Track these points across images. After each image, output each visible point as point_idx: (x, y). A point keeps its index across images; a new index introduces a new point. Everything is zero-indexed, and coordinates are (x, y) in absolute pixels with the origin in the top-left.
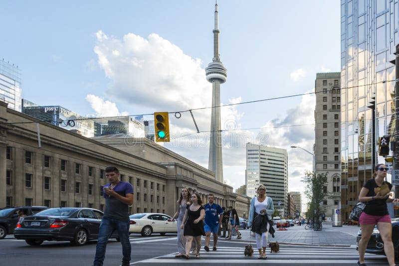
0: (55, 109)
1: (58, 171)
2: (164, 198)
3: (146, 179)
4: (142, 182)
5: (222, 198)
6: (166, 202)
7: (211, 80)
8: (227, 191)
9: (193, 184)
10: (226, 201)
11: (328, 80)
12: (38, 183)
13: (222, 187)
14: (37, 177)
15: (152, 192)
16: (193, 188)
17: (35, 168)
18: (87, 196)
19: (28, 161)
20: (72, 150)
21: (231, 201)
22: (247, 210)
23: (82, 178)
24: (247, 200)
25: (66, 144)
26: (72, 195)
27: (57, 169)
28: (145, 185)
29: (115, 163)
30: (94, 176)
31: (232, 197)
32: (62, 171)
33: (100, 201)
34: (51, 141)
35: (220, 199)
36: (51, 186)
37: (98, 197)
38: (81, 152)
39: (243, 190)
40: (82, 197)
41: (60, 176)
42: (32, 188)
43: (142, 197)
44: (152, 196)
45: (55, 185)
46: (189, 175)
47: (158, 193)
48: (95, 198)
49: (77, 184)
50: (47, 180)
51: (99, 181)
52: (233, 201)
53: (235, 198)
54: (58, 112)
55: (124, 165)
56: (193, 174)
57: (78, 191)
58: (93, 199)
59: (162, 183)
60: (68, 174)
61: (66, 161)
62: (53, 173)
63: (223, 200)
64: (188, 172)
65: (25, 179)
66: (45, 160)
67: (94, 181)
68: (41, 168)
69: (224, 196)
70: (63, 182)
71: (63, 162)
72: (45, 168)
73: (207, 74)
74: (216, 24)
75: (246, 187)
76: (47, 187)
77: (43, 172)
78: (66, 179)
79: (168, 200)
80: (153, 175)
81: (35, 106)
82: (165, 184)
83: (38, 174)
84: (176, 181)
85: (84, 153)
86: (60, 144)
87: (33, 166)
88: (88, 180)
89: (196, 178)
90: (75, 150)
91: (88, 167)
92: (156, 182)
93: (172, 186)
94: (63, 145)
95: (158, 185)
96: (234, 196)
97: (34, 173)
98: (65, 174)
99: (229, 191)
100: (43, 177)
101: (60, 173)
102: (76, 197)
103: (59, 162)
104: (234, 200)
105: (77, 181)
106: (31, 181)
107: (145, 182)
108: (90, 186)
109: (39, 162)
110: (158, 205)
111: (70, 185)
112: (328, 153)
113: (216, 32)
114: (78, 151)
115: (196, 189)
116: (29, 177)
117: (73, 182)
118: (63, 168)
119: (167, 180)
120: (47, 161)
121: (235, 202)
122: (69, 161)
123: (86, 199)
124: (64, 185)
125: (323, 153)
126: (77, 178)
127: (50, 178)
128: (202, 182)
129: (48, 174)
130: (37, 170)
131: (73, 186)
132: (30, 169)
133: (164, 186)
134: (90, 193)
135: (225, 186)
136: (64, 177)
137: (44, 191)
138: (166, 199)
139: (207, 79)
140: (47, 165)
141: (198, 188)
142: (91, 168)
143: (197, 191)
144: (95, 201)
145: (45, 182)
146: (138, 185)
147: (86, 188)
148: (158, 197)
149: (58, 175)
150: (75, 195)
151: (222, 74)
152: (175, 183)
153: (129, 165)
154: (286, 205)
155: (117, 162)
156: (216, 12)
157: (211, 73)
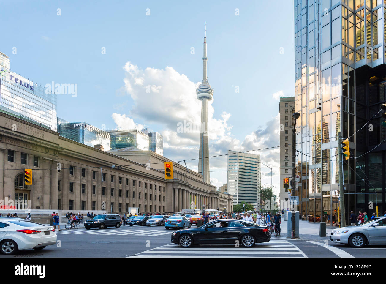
0: (82, 125)
1: (91, 179)
2: (164, 197)
3: (151, 183)
4: (148, 185)
5: (208, 196)
6: (165, 200)
7: (201, 98)
8: (212, 190)
9: (186, 186)
10: (211, 198)
11: (289, 103)
12: (78, 189)
13: (208, 187)
14: (77, 184)
15: (156, 192)
16: (186, 189)
17: (76, 178)
18: (110, 197)
19: (71, 173)
20: (101, 163)
21: (215, 198)
22: (227, 204)
23: (107, 184)
24: (227, 196)
25: (96, 159)
26: (100, 196)
27: (90, 178)
28: (150, 187)
29: (130, 171)
30: (115, 182)
31: (216, 194)
32: (93, 179)
33: (118, 201)
34: (87, 158)
35: (207, 197)
36: (86, 190)
37: (117, 198)
38: (106, 165)
39: (225, 188)
40: (107, 198)
41: (92, 183)
42: (74, 192)
43: (149, 197)
44: (155, 195)
45: (89, 189)
46: (183, 179)
47: (160, 193)
48: (115, 199)
49: (104, 188)
50: (83, 186)
51: (118, 186)
52: (216, 198)
53: (218, 195)
54: (83, 127)
55: (135, 173)
56: (186, 178)
57: (103, 193)
58: (114, 200)
59: (163, 185)
60: (97, 182)
61: (96, 171)
62: (87, 181)
63: (209, 197)
64: (182, 176)
65: (69, 186)
66: (82, 171)
67: (115, 186)
68: (80, 178)
69: (210, 194)
70: (94, 187)
71: (94, 172)
72: (82, 177)
73: (198, 93)
74: (205, 53)
75: (227, 186)
76: (83, 191)
77: (81, 180)
78: (96, 185)
79: (167, 199)
80: (156, 180)
81: (66, 123)
82: (165, 186)
83: (77, 181)
84: (173, 183)
85: (108, 165)
86: (92, 160)
87: (75, 176)
88: (111, 185)
89: (188, 181)
90: (102, 164)
91: (111, 175)
92: (158, 184)
93: (170, 187)
94: (94, 160)
95: (160, 187)
96: (217, 194)
97: (75, 181)
98: (95, 181)
99: (214, 190)
100: (81, 183)
101: (92, 181)
102: (102, 198)
103: (91, 172)
104: (218, 197)
105: (103, 186)
106: (73, 187)
107: (151, 185)
108: (112, 190)
109: (78, 173)
110: (160, 202)
111: (99, 189)
112: (289, 161)
113: (204, 59)
114: (104, 164)
115: (188, 189)
116: (72, 184)
117: (100, 187)
118: (94, 177)
119: (166, 183)
120: (84, 172)
121: (218, 198)
122: (98, 172)
123: (109, 199)
124: (95, 189)
125: (285, 161)
126: (103, 184)
127: (86, 184)
128: (192, 184)
129: (84, 181)
130: (77, 179)
131: (101, 190)
132: (72, 179)
133: (164, 187)
134: (112, 195)
135: (211, 186)
136: (95, 183)
137: (81, 194)
138: (165, 198)
139: (198, 98)
140: (83, 175)
141: (190, 188)
142: (113, 176)
143: (189, 191)
144: (115, 201)
145: (82, 188)
146: (145, 188)
147: (109, 191)
148: (160, 196)
149: (91, 182)
150: (102, 197)
151: (208, 92)
152: (173, 185)
153: (139, 173)
154: (259, 200)
155: (131, 171)
156: (205, 43)
157: (200, 92)
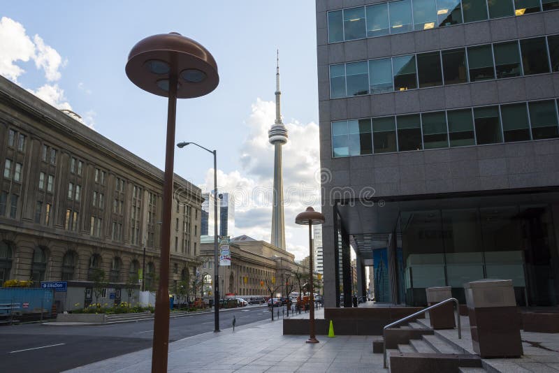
7: (273, 142)
73: (270, 136)
74: (278, 86)
113: (278, 94)
139: (270, 142)
151: (282, 135)
156: (278, 74)
157: (274, 135)
